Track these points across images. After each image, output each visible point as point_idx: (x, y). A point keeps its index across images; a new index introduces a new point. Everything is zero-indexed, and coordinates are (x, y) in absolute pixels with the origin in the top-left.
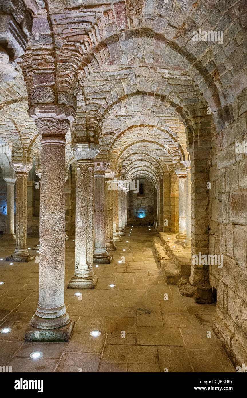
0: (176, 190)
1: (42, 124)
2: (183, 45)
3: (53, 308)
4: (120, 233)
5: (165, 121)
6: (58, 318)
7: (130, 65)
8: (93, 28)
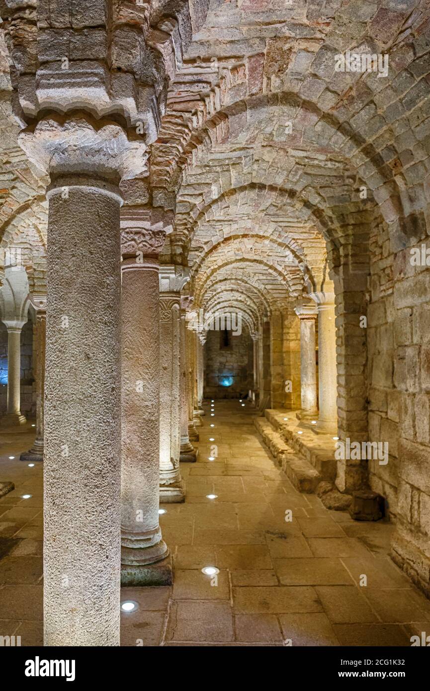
0: (293, 340)
1: (126, 238)
2: (346, 120)
3: (145, 531)
4: (200, 412)
5: (286, 229)
6: (152, 547)
7: (248, 145)
8: (213, 91)
